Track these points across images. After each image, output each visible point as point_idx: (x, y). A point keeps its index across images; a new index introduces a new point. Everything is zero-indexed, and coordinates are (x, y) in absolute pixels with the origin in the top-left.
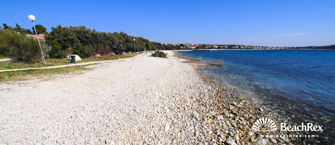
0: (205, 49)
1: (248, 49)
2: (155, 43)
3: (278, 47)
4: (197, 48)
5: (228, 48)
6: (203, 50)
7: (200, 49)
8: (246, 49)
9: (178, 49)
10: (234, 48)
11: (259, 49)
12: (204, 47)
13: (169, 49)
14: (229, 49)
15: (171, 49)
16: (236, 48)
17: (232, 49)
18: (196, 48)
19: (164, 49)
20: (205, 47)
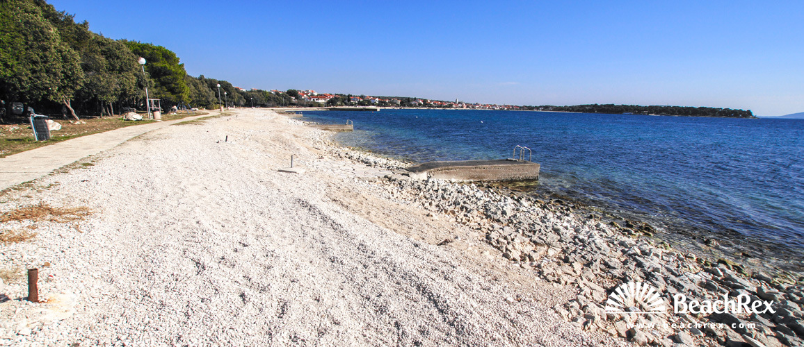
0: (352, 105)
1: (444, 107)
2: (210, 80)
3: (495, 105)
4: (332, 102)
5: (402, 104)
6: (347, 107)
7: (340, 105)
8: (440, 107)
9: (285, 105)
10: (416, 106)
11: (462, 107)
12: (346, 101)
13: (256, 105)
14: (405, 106)
15: (263, 106)
16: (420, 105)
17: (411, 106)
18: (328, 104)
19: (242, 103)
20: (349, 100)
